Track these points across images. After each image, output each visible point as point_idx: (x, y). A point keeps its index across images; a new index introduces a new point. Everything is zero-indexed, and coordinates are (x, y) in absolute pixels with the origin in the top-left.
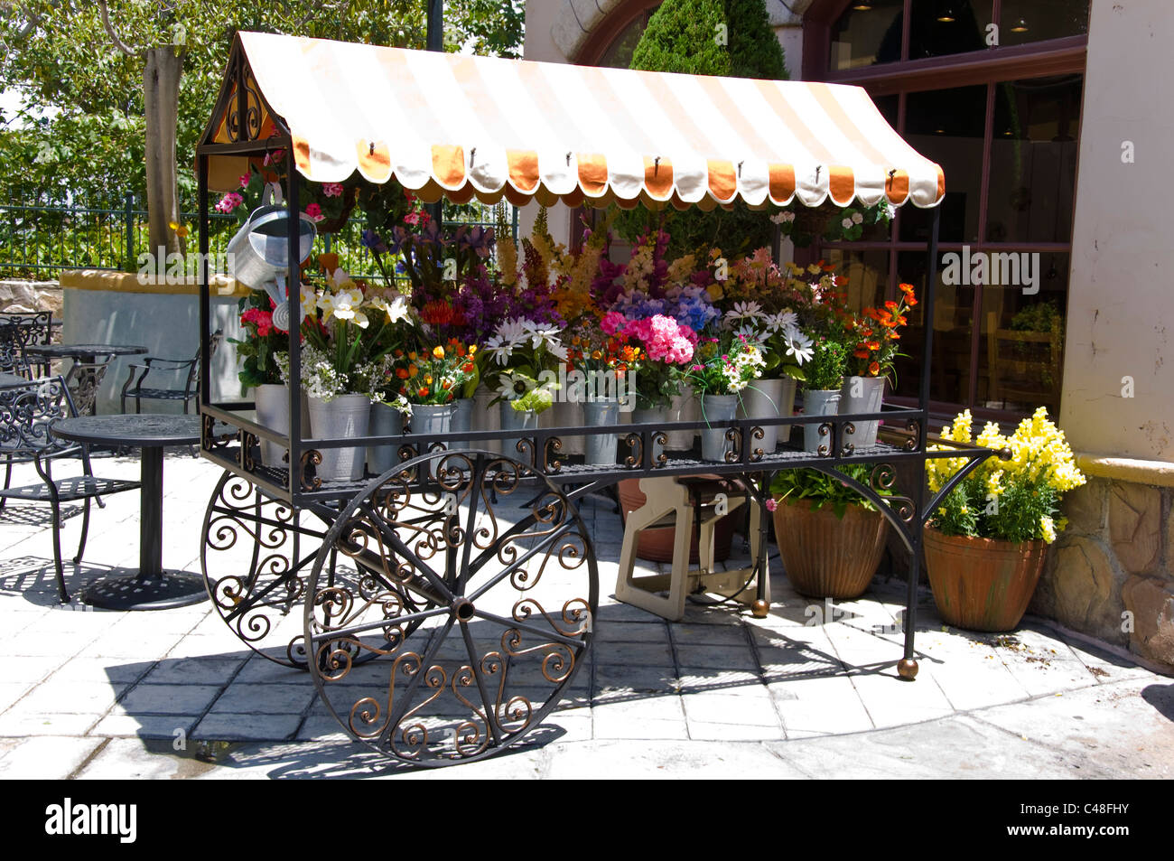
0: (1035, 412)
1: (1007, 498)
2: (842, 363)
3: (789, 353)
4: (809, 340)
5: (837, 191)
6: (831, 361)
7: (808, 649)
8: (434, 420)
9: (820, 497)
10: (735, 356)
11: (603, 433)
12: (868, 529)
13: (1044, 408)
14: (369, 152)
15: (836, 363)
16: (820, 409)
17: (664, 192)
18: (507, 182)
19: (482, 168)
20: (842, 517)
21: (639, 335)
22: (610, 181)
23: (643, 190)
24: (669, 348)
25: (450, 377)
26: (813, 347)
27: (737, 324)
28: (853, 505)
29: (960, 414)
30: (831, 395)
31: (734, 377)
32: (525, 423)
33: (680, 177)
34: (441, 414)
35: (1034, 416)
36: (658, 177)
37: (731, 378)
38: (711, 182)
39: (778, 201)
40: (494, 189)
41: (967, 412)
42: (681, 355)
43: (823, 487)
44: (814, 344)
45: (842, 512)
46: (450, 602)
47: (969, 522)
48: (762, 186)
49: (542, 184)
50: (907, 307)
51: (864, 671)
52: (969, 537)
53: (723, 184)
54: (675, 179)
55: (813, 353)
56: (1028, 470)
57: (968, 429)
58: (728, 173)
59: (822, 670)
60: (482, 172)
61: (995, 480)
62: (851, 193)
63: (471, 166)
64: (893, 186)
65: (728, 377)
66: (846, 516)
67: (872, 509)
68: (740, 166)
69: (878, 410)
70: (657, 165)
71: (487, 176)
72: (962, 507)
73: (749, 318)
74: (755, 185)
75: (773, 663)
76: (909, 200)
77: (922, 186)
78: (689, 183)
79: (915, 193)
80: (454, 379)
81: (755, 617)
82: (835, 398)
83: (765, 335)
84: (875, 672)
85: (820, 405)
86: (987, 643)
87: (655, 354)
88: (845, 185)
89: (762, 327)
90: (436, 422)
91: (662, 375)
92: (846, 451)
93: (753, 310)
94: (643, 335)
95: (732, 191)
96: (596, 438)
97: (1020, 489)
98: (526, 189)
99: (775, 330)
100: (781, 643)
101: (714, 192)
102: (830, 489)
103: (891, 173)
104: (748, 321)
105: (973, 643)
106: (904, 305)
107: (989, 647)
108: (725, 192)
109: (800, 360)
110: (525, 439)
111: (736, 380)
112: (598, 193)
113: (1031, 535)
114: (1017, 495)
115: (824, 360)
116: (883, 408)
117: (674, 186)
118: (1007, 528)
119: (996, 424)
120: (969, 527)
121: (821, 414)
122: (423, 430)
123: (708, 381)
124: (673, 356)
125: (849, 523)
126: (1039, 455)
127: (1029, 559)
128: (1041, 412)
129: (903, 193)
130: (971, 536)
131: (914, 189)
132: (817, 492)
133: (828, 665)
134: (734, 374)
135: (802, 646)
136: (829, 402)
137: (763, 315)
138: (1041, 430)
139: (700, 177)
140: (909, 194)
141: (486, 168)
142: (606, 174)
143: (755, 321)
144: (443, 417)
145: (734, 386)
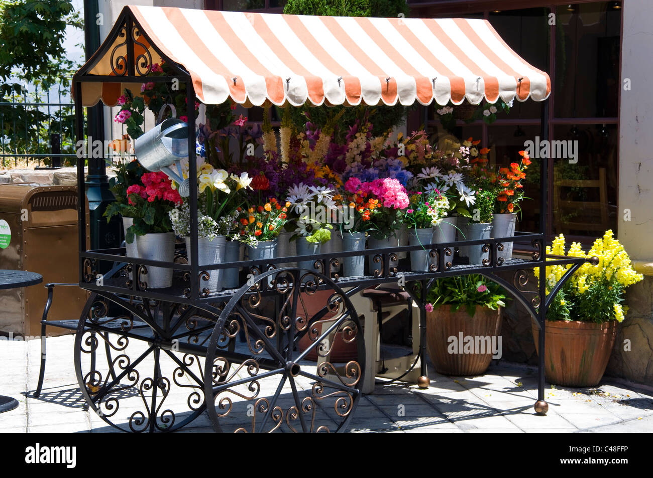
0: (605, 233)
1: (591, 293)
2: (492, 205)
3: (461, 199)
4: (472, 191)
5: (488, 94)
6: (486, 204)
7: (468, 403)
8: (266, 250)
9: (457, 303)
10: (432, 203)
11: (357, 255)
12: (490, 323)
13: (611, 230)
14: (233, 84)
15: (489, 206)
16: (480, 235)
17: (392, 100)
18: (308, 99)
19: (294, 90)
20: (473, 316)
21: (373, 191)
22: (362, 95)
23: (381, 100)
24: (396, 199)
25: (273, 223)
26: (475, 195)
27: (426, 182)
28: (479, 306)
29: (556, 238)
30: (486, 226)
31: (434, 216)
32: (315, 251)
33: (401, 90)
34: (269, 247)
35: (604, 236)
36: (389, 90)
37: (432, 217)
38: (418, 92)
39: (455, 102)
40: (300, 103)
41: (561, 235)
42: (404, 203)
43: (458, 295)
44: (475, 193)
45: (472, 312)
46: (284, 365)
47: (565, 312)
48: (447, 93)
49: (326, 98)
50: (525, 167)
51: (511, 412)
52: (566, 321)
53: (425, 93)
54: (398, 91)
55: (475, 199)
56: (605, 273)
57: (563, 247)
58: (427, 85)
59: (483, 413)
60: (293, 93)
61: (582, 281)
62: (496, 94)
63: (288, 90)
64: (521, 88)
65: (430, 216)
66: (475, 316)
67: (493, 309)
68: (434, 81)
69: (513, 235)
70: (388, 83)
71: (297, 95)
72: (561, 301)
73: (433, 178)
74: (442, 92)
75: (450, 412)
76: (530, 97)
77: (538, 87)
78: (406, 93)
79: (533, 92)
80: (276, 224)
81: (421, 388)
82: (489, 228)
83: (446, 188)
84: (519, 412)
85: (480, 233)
86: (584, 393)
87: (387, 203)
88: (494, 90)
89: (442, 183)
90: (267, 251)
91: (391, 217)
92: (499, 262)
93: (435, 173)
94: (376, 191)
95: (430, 97)
96: (352, 259)
97: (600, 286)
98: (318, 103)
99: (451, 185)
100: (449, 401)
101: (420, 99)
102: (464, 296)
103: (520, 80)
104: (432, 180)
105: (575, 394)
106: (523, 165)
107: (585, 395)
108: (426, 98)
109: (468, 204)
110: (318, 261)
111: (436, 218)
112: (357, 103)
113: (607, 317)
114: (598, 290)
115: (481, 203)
116: (516, 234)
117: (398, 96)
118: (593, 313)
119: (579, 244)
120: (566, 314)
121: (481, 239)
122: (259, 257)
123: (416, 219)
124: (398, 204)
125: (478, 320)
126: (612, 262)
127: (607, 334)
128: (609, 233)
129: (527, 92)
130: (568, 320)
131: (533, 90)
132: (455, 299)
133: (486, 411)
134: (434, 214)
135: (462, 402)
136: (485, 231)
137: (442, 176)
138: (610, 246)
139: (412, 89)
140: (530, 93)
141: (296, 91)
142: (360, 90)
143: (437, 179)
144: (271, 248)
145: (435, 222)
